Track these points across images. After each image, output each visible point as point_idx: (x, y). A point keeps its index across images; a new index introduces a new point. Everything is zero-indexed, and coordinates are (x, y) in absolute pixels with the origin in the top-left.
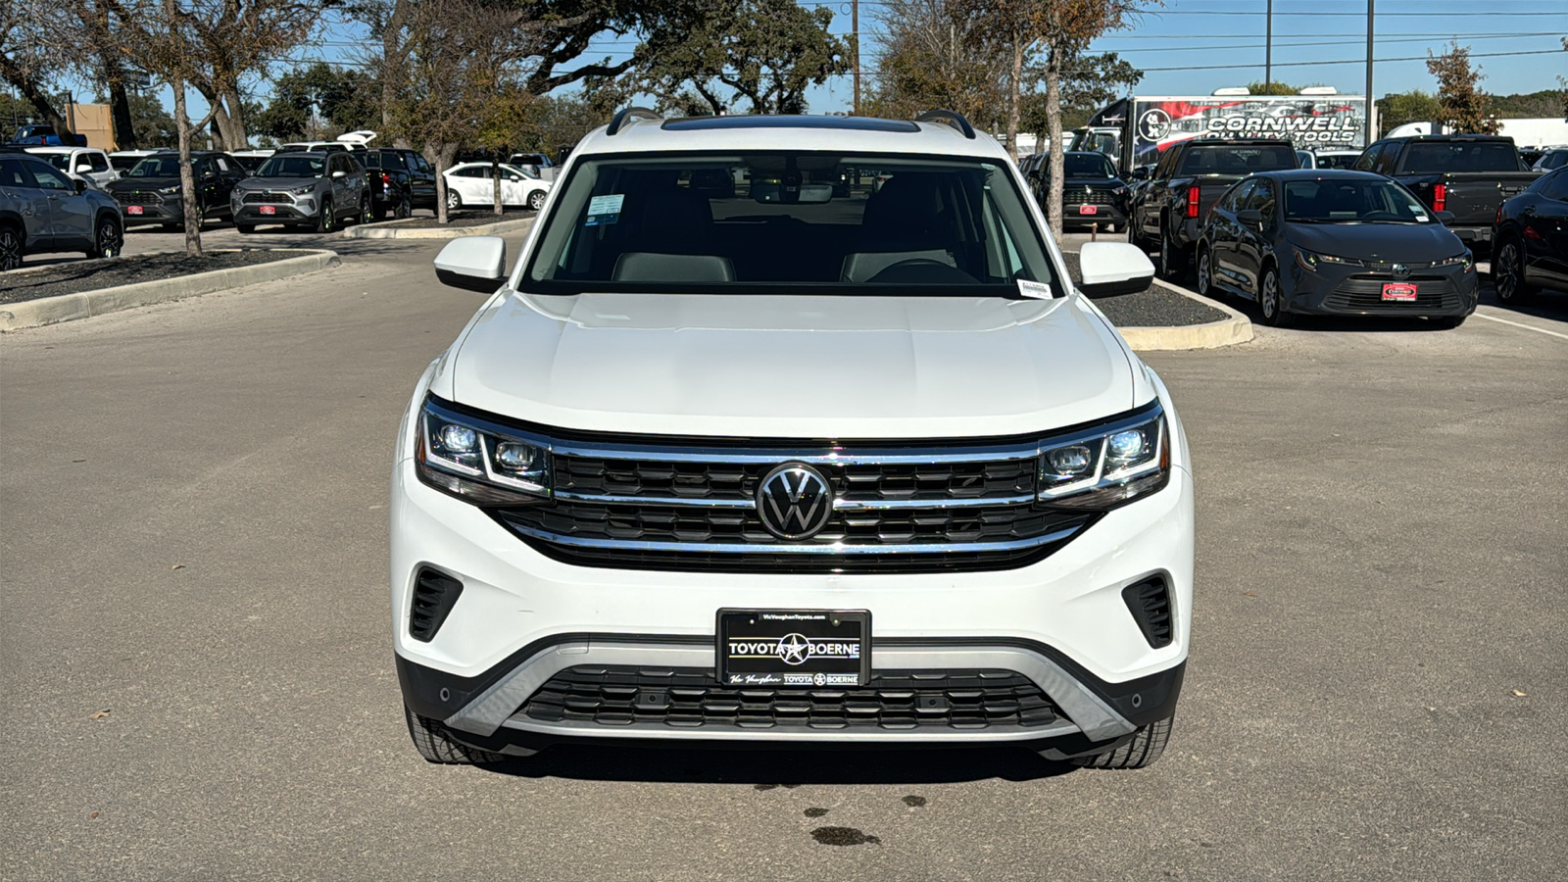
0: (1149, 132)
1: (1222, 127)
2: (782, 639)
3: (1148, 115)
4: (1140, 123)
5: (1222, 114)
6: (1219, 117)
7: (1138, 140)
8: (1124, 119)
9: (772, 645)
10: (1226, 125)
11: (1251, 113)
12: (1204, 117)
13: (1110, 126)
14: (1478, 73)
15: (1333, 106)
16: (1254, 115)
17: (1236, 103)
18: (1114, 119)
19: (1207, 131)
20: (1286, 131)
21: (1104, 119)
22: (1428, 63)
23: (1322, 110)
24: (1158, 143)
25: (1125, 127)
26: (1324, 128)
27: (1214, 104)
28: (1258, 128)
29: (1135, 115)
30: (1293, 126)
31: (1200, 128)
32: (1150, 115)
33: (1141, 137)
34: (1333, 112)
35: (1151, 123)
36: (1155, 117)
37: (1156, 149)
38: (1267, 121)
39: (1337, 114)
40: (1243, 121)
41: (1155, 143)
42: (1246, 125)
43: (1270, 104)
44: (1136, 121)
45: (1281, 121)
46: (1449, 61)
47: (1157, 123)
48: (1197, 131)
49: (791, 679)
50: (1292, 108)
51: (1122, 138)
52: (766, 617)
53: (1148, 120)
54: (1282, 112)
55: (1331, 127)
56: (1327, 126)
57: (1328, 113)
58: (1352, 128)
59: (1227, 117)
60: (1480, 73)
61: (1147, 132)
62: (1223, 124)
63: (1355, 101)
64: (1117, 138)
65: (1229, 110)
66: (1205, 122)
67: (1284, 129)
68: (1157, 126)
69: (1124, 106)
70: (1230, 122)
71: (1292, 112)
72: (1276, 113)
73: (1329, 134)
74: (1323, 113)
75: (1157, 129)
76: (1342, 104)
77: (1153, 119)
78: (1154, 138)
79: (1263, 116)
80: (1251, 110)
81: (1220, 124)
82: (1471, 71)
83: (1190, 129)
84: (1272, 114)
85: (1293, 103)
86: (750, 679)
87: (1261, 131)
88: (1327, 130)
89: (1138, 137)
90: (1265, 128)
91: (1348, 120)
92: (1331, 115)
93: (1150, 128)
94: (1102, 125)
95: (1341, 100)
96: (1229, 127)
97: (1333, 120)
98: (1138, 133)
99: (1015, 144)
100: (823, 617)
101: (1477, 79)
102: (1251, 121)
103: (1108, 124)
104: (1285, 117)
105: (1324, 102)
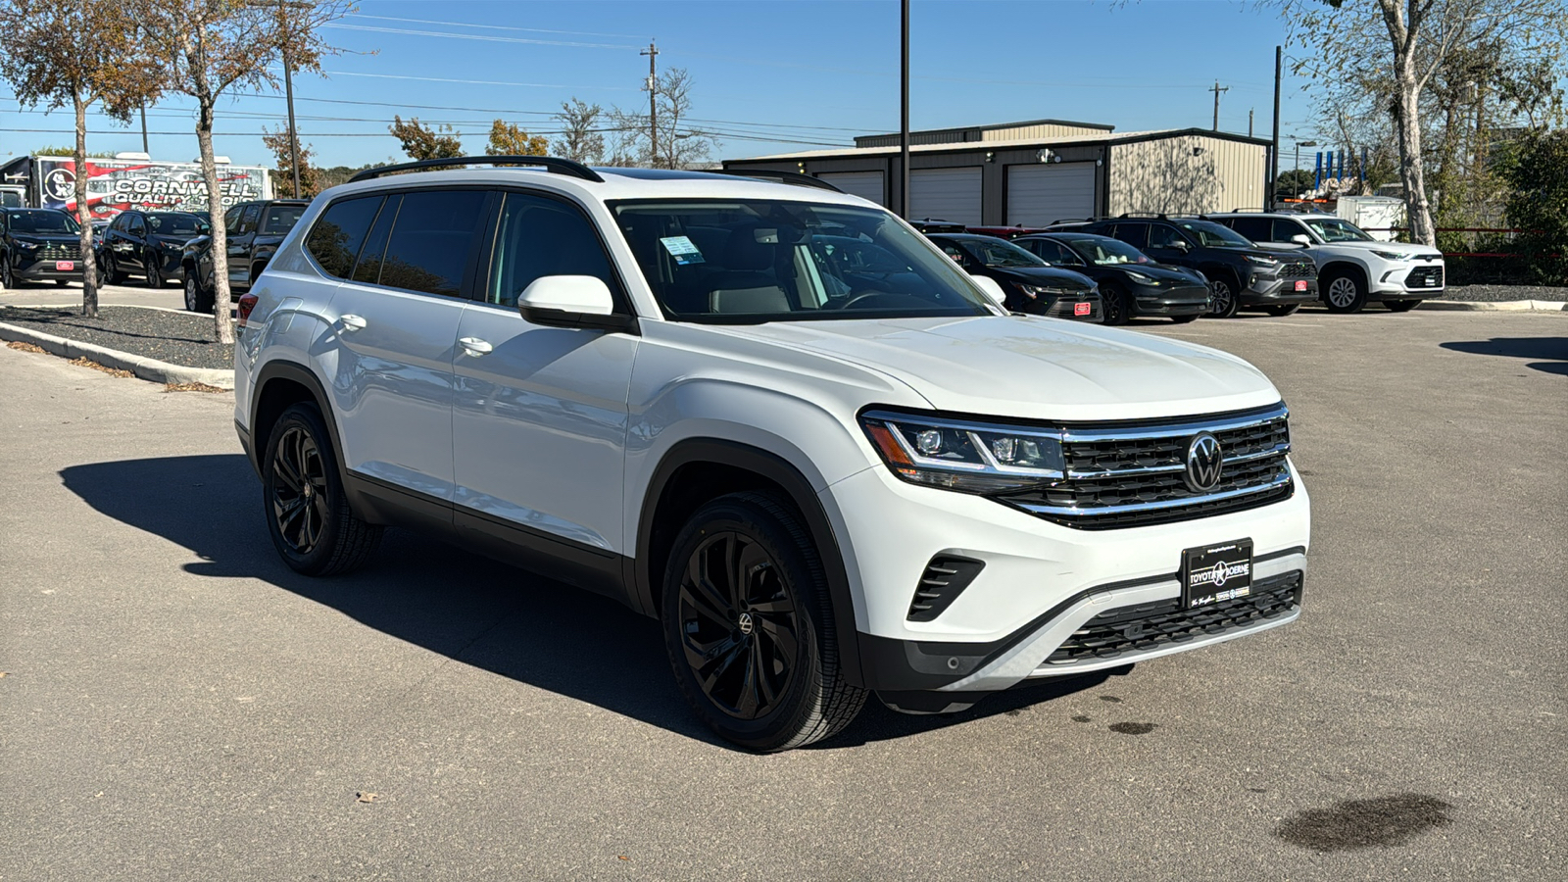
0: (56, 191)
1: (129, 189)
2: (1214, 567)
3: (53, 174)
4: (46, 182)
5: (128, 177)
6: (126, 179)
7: (46, 199)
8: (28, 177)
9: (1209, 573)
10: (133, 187)
11: (156, 177)
12: (111, 178)
13: (14, 183)
14: (309, 150)
15: (232, 174)
16: (159, 179)
17: (141, 167)
18: (18, 176)
19: (115, 192)
20: (191, 194)
21: (6, 177)
22: (264, 139)
23: (222, 177)
24: (68, 202)
25: (30, 185)
26: (226, 194)
27: (120, 167)
28: (164, 191)
29: (40, 173)
30: (197, 191)
31: (108, 188)
32: (56, 175)
33: (49, 196)
34: (233, 179)
35: (58, 182)
36: (61, 177)
37: (66, 208)
38: (173, 185)
39: (236, 181)
40: (149, 184)
41: (64, 202)
42: (152, 187)
43: (173, 169)
44: (42, 178)
45: (185, 185)
46: (282, 138)
47: (64, 182)
48: (106, 192)
49: (1221, 596)
50: (195, 174)
51: (27, 195)
52: (1209, 551)
53: (55, 179)
54: (185, 177)
55: (232, 193)
56: (228, 191)
57: (228, 180)
58: (251, 195)
59: (134, 179)
60: (311, 150)
61: (54, 191)
62: (130, 186)
63: (251, 170)
64: (22, 196)
65: (135, 173)
66: (113, 184)
67: (188, 193)
68: (64, 186)
69: (27, 164)
70: (137, 184)
71: (195, 177)
72: (180, 178)
73: (231, 199)
74: (224, 180)
75: (64, 189)
76: (240, 172)
77: (59, 179)
78: (62, 197)
79: (168, 180)
80: (156, 174)
81: (128, 186)
82: (303, 148)
83: (98, 190)
84: (176, 179)
85: (195, 169)
86: (1201, 601)
87: (167, 193)
88: (228, 196)
89: (46, 196)
90: (171, 191)
91: (246, 188)
92: (231, 182)
93: (57, 187)
94: (5, 183)
95: (239, 169)
96: (137, 189)
97: (233, 187)
98: (45, 192)
99: (85, 197)
100: (1234, 547)
101: (308, 155)
102: (157, 184)
103: (12, 181)
104: (188, 182)
105: (224, 170)
